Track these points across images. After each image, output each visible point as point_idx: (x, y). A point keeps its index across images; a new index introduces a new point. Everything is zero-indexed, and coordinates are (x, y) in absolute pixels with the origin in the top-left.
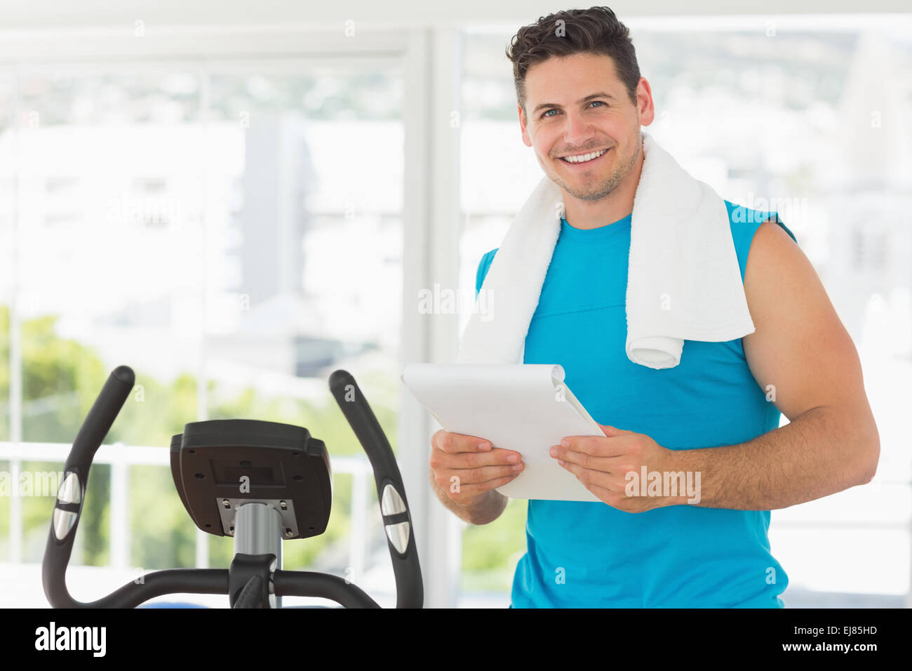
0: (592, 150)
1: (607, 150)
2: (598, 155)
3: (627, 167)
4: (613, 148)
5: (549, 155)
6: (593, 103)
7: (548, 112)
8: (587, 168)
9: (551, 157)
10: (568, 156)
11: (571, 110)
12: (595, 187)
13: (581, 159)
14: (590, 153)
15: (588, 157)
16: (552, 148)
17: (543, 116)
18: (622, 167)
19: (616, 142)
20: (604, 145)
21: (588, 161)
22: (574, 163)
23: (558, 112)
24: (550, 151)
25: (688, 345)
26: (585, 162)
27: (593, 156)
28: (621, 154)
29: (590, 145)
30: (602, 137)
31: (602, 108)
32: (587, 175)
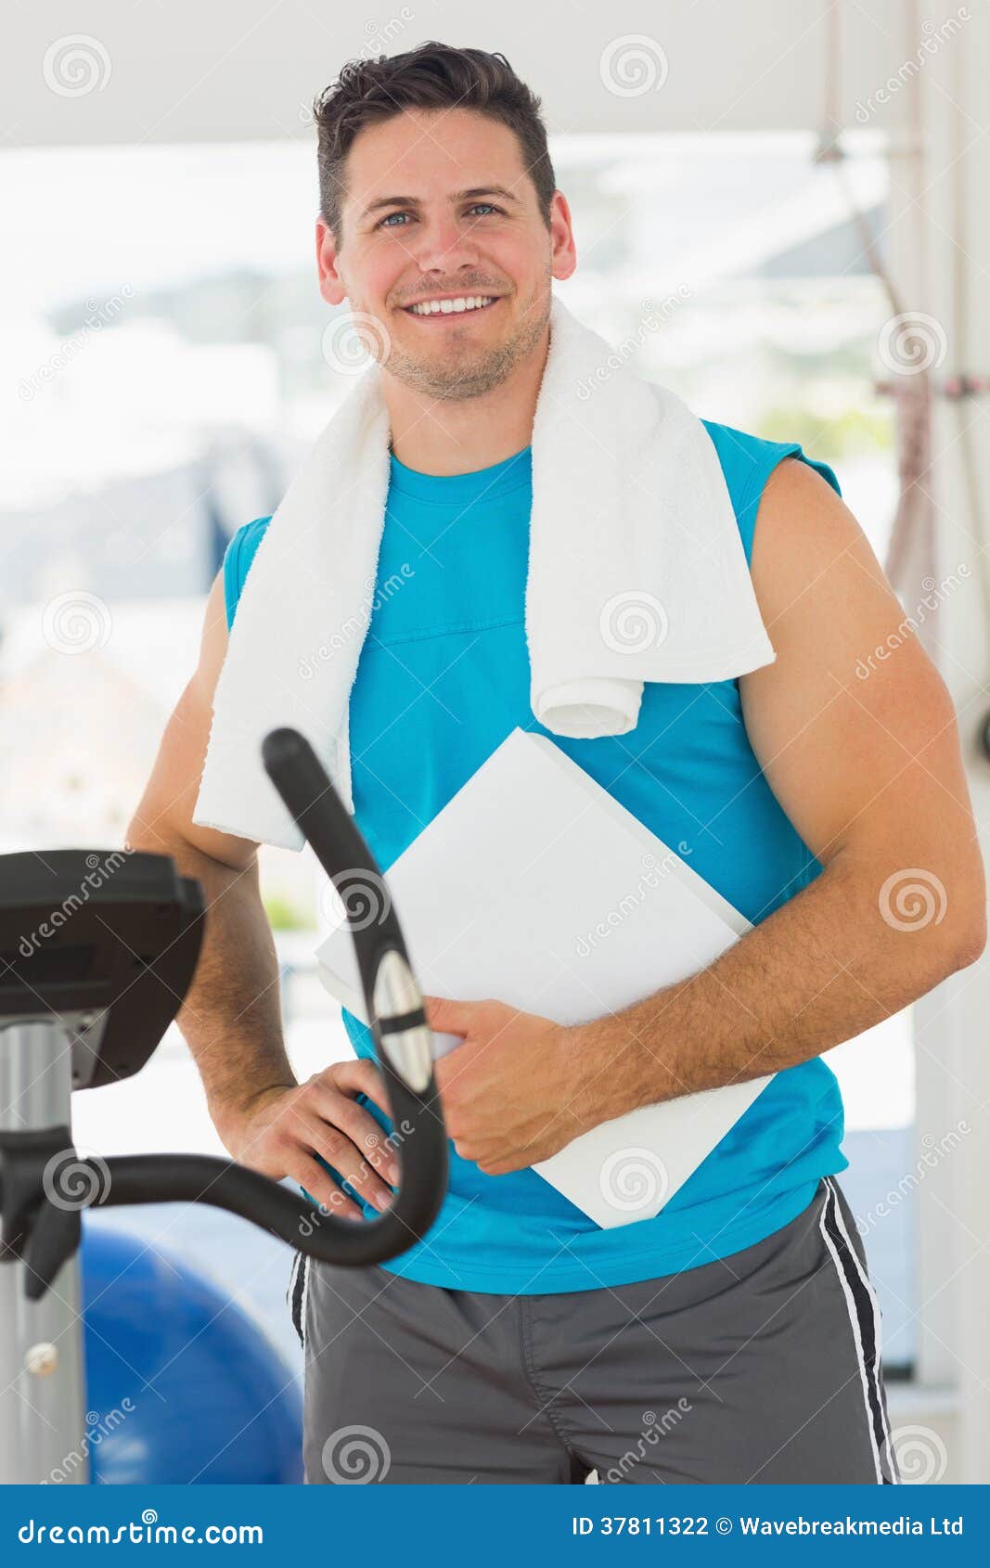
0: (471, 291)
1: (495, 299)
2: (479, 305)
3: (526, 341)
4: (507, 297)
5: (386, 301)
6: (475, 206)
7: (389, 217)
8: (458, 324)
9: (391, 304)
10: (421, 302)
11: (438, 212)
12: (471, 361)
13: (447, 306)
14: (466, 297)
15: (460, 305)
16: (393, 285)
17: (378, 226)
18: (519, 337)
19: (515, 285)
20: (493, 286)
21: (460, 313)
22: (432, 315)
23: (407, 219)
24: (389, 291)
25: (652, 691)
26: (454, 313)
27: (471, 303)
28: (520, 311)
29: (468, 278)
30: (491, 270)
31: (496, 218)
32: (457, 336)
